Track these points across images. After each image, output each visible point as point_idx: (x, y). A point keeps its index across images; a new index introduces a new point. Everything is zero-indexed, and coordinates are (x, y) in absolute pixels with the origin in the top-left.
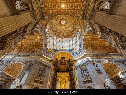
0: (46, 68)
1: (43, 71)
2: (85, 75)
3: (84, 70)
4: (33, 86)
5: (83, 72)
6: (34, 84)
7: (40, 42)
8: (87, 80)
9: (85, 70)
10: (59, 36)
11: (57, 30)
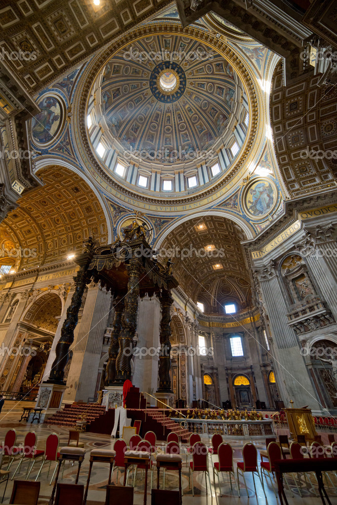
10: (108, 98)
11: (125, 66)
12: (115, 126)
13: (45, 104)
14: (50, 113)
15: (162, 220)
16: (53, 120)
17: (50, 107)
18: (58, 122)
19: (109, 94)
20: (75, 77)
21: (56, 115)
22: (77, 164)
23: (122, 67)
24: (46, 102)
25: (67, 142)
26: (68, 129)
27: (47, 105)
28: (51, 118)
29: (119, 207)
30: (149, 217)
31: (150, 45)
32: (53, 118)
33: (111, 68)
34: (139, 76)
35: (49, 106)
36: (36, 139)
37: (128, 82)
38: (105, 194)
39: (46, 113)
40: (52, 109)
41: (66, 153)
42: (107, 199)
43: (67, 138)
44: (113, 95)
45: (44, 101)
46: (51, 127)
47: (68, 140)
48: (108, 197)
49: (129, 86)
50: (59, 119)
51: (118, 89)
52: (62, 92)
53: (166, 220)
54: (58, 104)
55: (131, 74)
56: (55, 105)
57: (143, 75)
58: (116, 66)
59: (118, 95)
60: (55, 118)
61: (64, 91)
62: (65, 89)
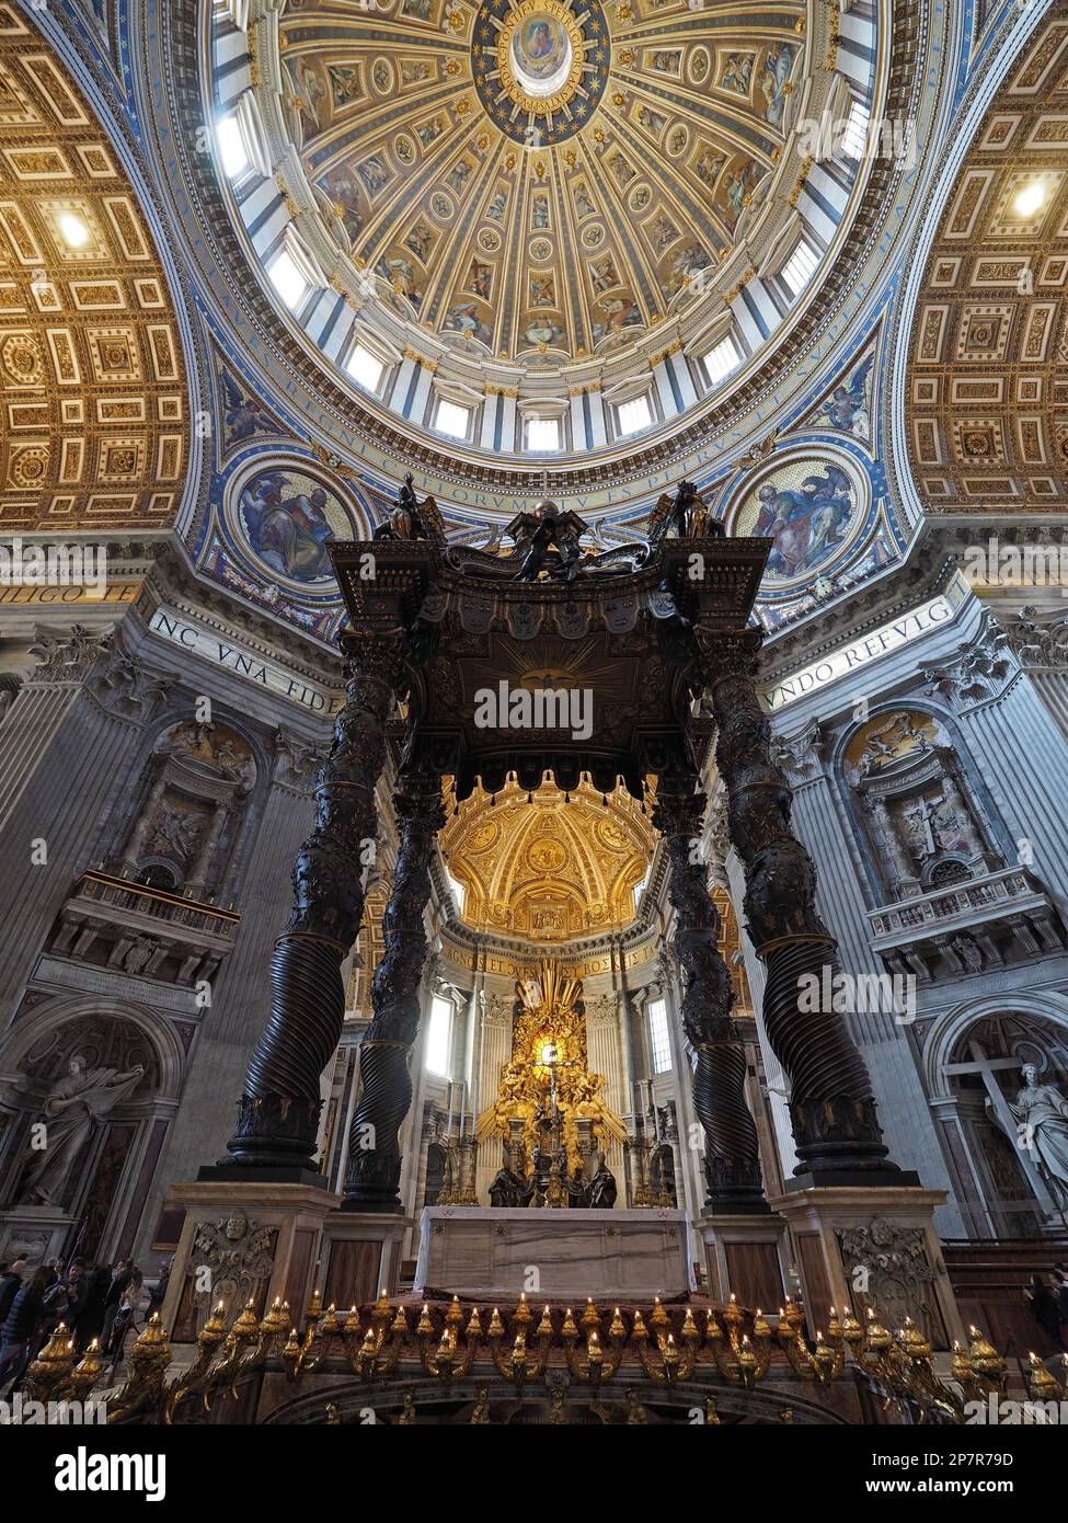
0: (265, 770)
1: (210, 806)
2: (916, 866)
3: (914, 780)
4: (34, 1000)
5: (881, 815)
6: (51, 969)
7: (127, 332)
8: (968, 916)
9: (933, 786)
10: (472, 315)
11: (427, 208)
12: (549, 342)
13: (259, 504)
14: (293, 506)
15: (847, 384)
16: (317, 511)
17: (278, 498)
18: (332, 502)
19: (464, 306)
20: (242, 389)
21: (310, 495)
22: (473, 533)
23: (426, 218)
24: (255, 499)
26: (369, 491)
27: (266, 500)
28: (308, 511)
30: (794, 429)
31: (406, 81)
33: (404, 256)
34: (475, 171)
35: (271, 497)
36: (319, 579)
37: (474, 219)
38: (612, 520)
39: (284, 516)
40: (286, 494)
42: (629, 524)
44: (478, 292)
45: (250, 500)
46: (328, 528)
48: (623, 517)
49: (486, 224)
50: (328, 495)
51: (476, 266)
52: (259, 444)
53: (858, 365)
54: (286, 475)
55: (459, 199)
56: (284, 482)
57: (480, 152)
58: (413, 238)
59: (487, 277)
60: (318, 503)
61: (261, 438)
62: (258, 433)
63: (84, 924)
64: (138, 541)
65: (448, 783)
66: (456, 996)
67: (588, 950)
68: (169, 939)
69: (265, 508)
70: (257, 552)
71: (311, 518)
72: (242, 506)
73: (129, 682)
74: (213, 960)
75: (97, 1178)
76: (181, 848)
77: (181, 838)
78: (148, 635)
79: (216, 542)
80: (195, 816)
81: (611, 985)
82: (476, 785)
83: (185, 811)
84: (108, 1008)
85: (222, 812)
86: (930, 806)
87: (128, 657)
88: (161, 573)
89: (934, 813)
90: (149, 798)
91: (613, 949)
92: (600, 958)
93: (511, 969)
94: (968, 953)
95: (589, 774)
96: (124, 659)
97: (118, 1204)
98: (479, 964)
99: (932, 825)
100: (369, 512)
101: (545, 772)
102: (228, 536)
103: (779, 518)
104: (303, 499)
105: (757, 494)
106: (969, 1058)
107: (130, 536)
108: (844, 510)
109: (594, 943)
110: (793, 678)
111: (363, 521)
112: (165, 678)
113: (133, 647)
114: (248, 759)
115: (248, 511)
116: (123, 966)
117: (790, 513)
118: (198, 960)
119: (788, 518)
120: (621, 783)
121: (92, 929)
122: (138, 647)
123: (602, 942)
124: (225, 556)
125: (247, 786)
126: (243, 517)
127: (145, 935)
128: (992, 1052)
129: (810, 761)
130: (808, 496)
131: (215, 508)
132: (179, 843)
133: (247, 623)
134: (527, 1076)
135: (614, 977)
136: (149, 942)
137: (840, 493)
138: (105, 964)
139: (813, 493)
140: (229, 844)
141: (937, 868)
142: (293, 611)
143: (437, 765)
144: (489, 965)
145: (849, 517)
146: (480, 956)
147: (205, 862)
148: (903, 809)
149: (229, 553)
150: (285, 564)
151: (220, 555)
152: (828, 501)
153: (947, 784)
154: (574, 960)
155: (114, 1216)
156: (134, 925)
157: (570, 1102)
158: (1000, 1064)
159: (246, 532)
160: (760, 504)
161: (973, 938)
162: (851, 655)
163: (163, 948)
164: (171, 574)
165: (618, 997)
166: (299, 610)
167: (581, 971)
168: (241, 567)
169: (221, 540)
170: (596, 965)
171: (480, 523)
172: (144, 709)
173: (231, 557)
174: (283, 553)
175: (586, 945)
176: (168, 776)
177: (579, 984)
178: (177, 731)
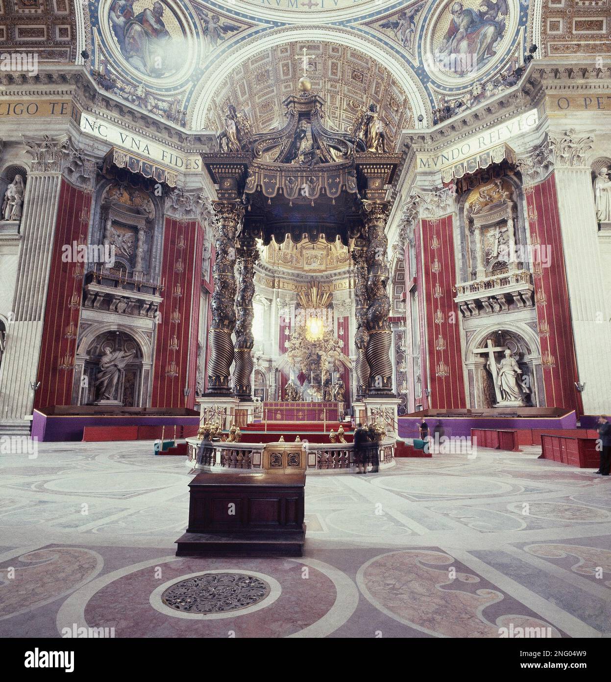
0: (159, 207)
1: (135, 229)
2: (487, 262)
4: (84, 326)
5: (477, 235)
6: (88, 314)
8: (496, 290)
9: (504, 223)
13: (121, 20)
14: (142, 19)
16: (158, 21)
17: (131, 13)
18: (167, 12)
21: (152, 9)
24: (118, 17)
25: (213, 17)
27: (125, 17)
28: (152, 21)
29: (402, 13)
32: (155, 16)
36: (167, 74)
38: (356, 20)
39: (138, 28)
41: (230, 33)
42: (368, 25)
43: (205, 11)
45: (115, 19)
46: (167, 33)
47: (210, 14)
63: (97, 294)
64: (62, 73)
65: (260, 242)
66: (265, 301)
67: (336, 277)
68: (134, 298)
69: (126, 23)
70: (127, 59)
71: (155, 26)
72: (111, 25)
73: (81, 166)
74: (154, 306)
75: (125, 390)
76: (126, 252)
77: (125, 247)
78: (81, 133)
79: (102, 58)
80: (129, 234)
81: (348, 296)
82: (272, 240)
83: (123, 232)
84: (114, 328)
85: (142, 232)
86: (501, 232)
87: (76, 150)
88: (81, 93)
89: (502, 236)
90: (105, 229)
91: (350, 277)
92: (343, 281)
93: (294, 288)
94: (495, 305)
95: (324, 235)
96: (75, 152)
97: (137, 398)
98: (276, 285)
99: (499, 242)
100: (192, 18)
101: (303, 235)
102: (107, 51)
103: (461, 30)
104: (148, 12)
105: (451, 9)
106: (486, 346)
107: (58, 71)
108: (500, 31)
109: (339, 273)
110: (449, 150)
111: (189, 25)
112: (98, 160)
113: (77, 143)
114: (149, 201)
115: (115, 27)
116: (116, 310)
117: (469, 27)
118: (148, 306)
119: (466, 30)
120: (339, 239)
121: (100, 296)
122: (79, 142)
123: (345, 273)
124: (109, 67)
125: (151, 216)
126: (113, 32)
127: (124, 297)
128: (497, 343)
129: (448, 202)
130: (481, 15)
131: (95, 29)
132: (124, 249)
133: (133, 118)
134: (302, 339)
135: (350, 292)
136: (125, 300)
137: (500, 17)
138: (108, 310)
139: (486, 13)
140: (148, 248)
141: (496, 263)
142: (156, 101)
143: (254, 234)
144: (281, 285)
145: (502, 37)
146: (277, 280)
147: (139, 259)
148: (488, 232)
149: (111, 64)
150: (145, 66)
151: (106, 66)
152: (492, 21)
153: (510, 223)
154: (328, 282)
155: (136, 402)
156: (118, 294)
157: (325, 351)
158: (498, 349)
159: (118, 45)
160: (451, 16)
161: (497, 299)
162: (481, 139)
163: (132, 302)
164: (85, 91)
165: (352, 302)
166: (159, 100)
167: (332, 288)
168: (120, 74)
169: (104, 55)
170: (340, 285)
171: (267, 22)
172: (91, 180)
173: (113, 67)
174: (143, 58)
175: (335, 275)
176: (112, 217)
177: (331, 295)
178: (110, 189)
